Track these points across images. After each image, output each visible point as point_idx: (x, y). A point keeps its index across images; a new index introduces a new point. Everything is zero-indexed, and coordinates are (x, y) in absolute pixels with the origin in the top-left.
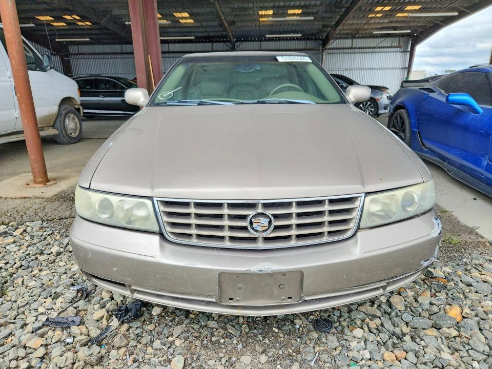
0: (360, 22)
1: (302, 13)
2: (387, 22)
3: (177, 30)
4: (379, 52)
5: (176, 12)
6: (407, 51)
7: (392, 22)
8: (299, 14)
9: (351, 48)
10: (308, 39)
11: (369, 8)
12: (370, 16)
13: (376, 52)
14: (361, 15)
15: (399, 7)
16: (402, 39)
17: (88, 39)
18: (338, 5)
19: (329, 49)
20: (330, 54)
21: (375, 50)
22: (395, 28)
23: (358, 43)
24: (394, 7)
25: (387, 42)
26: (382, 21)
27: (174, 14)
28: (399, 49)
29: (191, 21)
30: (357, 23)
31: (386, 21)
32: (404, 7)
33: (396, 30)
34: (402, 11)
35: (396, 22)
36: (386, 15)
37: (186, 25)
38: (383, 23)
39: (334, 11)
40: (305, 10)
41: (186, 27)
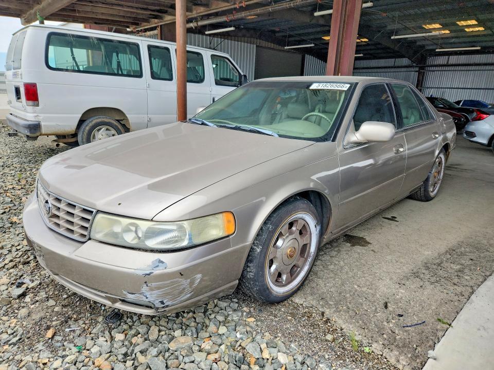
3: (462, 40)
5: (460, 21)
17: (362, 55)
27: (458, 23)
29: (481, 29)
37: (474, 34)
41: (474, 36)
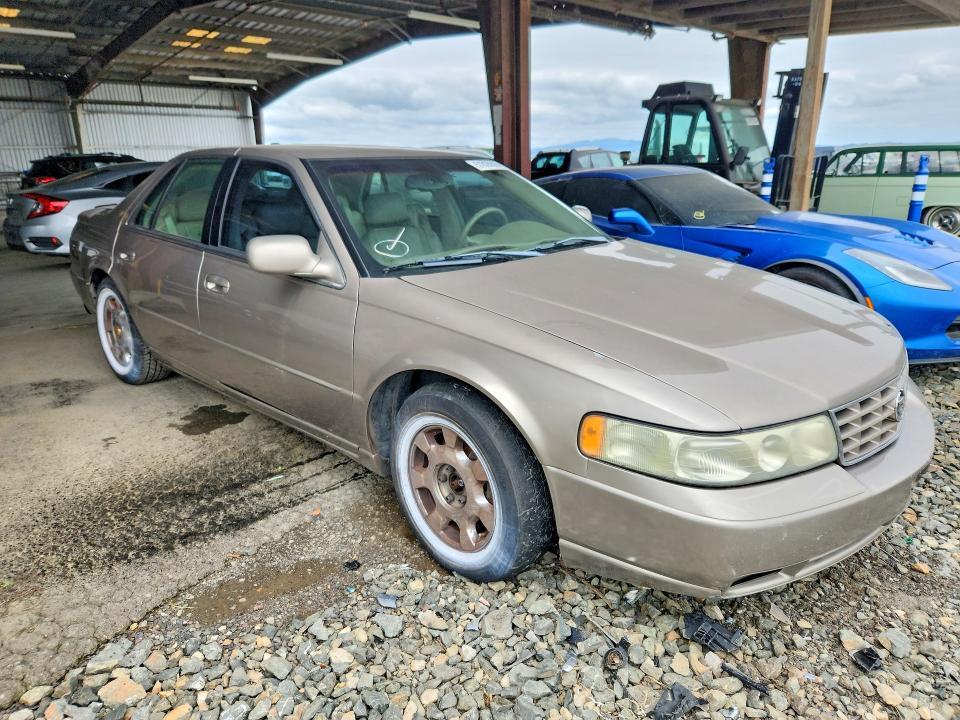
0: (153, 53)
1: (19, 17)
2: (207, 60)
4: (197, 116)
6: (248, 117)
7: (216, 60)
8: (12, 18)
9: (142, 104)
10: (36, 76)
11: (175, 29)
12: (176, 43)
13: (190, 115)
14: (160, 40)
15: (232, 36)
16: (236, 93)
18: (109, 13)
19: (91, 102)
20: (91, 112)
21: (188, 110)
22: (222, 74)
23: (151, 93)
24: (224, 35)
25: (212, 98)
26: (197, 57)
28: (231, 113)
30: (147, 55)
31: (206, 57)
32: (240, 36)
33: (223, 76)
34: (237, 43)
35: (224, 61)
36: (208, 46)
38: (199, 60)
39: (101, 26)
40: (28, 12)
